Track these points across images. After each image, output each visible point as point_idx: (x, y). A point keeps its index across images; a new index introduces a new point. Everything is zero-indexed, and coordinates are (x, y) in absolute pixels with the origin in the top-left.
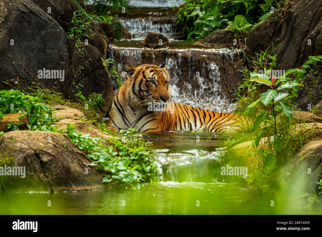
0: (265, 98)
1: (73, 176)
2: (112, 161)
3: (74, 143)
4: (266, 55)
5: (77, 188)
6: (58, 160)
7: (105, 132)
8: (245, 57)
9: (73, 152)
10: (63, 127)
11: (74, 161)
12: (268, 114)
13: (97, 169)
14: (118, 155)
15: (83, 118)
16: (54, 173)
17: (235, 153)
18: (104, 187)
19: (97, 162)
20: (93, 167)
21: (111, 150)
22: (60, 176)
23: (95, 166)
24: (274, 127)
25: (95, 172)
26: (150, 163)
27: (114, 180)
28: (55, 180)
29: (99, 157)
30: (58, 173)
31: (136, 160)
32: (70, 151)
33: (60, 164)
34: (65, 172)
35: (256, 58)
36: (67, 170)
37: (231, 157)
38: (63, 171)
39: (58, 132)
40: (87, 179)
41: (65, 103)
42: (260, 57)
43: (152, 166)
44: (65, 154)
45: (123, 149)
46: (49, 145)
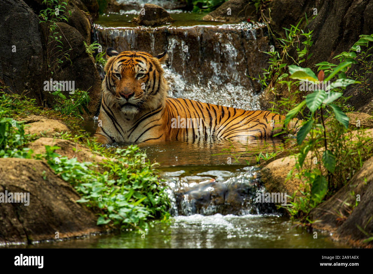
0: (311, 101)
1: (58, 219)
2: (108, 194)
3: (56, 173)
4: (297, 31)
5: (63, 235)
6: (35, 198)
7: (96, 152)
8: (270, 32)
9: (55, 185)
10: (40, 149)
11: (58, 198)
12: (315, 122)
13: (89, 207)
14: (116, 184)
15: (66, 133)
16: (31, 217)
17: (271, 174)
18: (100, 230)
19: (89, 197)
20: (83, 203)
21: (106, 177)
22: (39, 221)
23: (87, 203)
24: (323, 139)
25: (86, 210)
26: (158, 191)
27: (113, 221)
28: (32, 226)
29: (90, 190)
30: (37, 216)
31: (140, 189)
32: (51, 184)
33: (39, 203)
34: (46, 214)
35: (285, 33)
36: (49, 210)
37: (266, 179)
38: (43, 213)
39: (34, 157)
40: (76, 221)
41: (41, 113)
42: (290, 34)
43: (161, 196)
44: (45, 189)
45: (121, 175)
46: (23, 177)
